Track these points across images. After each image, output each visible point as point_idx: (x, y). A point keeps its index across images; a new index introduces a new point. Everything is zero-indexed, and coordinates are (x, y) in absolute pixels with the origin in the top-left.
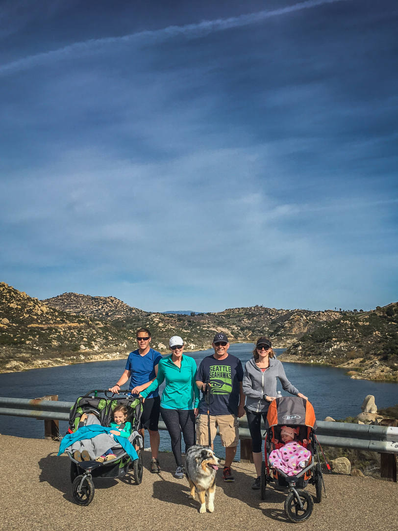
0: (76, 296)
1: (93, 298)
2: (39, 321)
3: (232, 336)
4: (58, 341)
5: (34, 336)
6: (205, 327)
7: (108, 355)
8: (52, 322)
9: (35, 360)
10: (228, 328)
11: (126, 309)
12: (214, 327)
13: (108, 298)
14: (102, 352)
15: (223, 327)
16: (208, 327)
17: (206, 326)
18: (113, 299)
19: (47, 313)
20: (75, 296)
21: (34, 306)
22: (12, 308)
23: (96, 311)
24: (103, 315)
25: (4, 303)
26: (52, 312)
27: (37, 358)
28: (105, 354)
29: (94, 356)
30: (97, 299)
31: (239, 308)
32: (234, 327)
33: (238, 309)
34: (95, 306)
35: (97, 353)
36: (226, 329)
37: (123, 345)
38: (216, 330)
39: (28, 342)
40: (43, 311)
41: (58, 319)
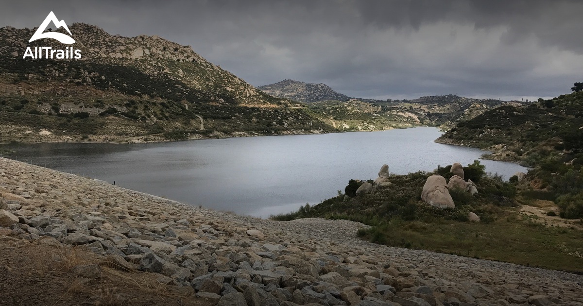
0: (293, 82)
1: (307, 85)
2: (247, 102)
3: (418, 120)
4: (257, 118)
5: (240, 113)
6: (394, 112)
7: (294, 131)
8: (256, 103)
9: (234, 132)
10: (416, 114)
11: (333, 95)
12: (402, 112)
13: (319, 85)
14: (289, 128)
15: (412, 113)
17: (396, 111)
18: (323, 86)
19: (254, 96)
21: (244, 90)
22: (228, 91)
23: (308, 95)
24: (313, 99)
25: (223, 86)
26: (258, 95)
27: (236, 130)
28: (292, 130)
29: (282, 131)
30: (310, 85)
32: (422, 113)
34: (308, 91)
35: (285, 129)
36: (414, 115)
38: (403, 115)
39: (233, 118)
40: (250, 94)
41: (262, 101)
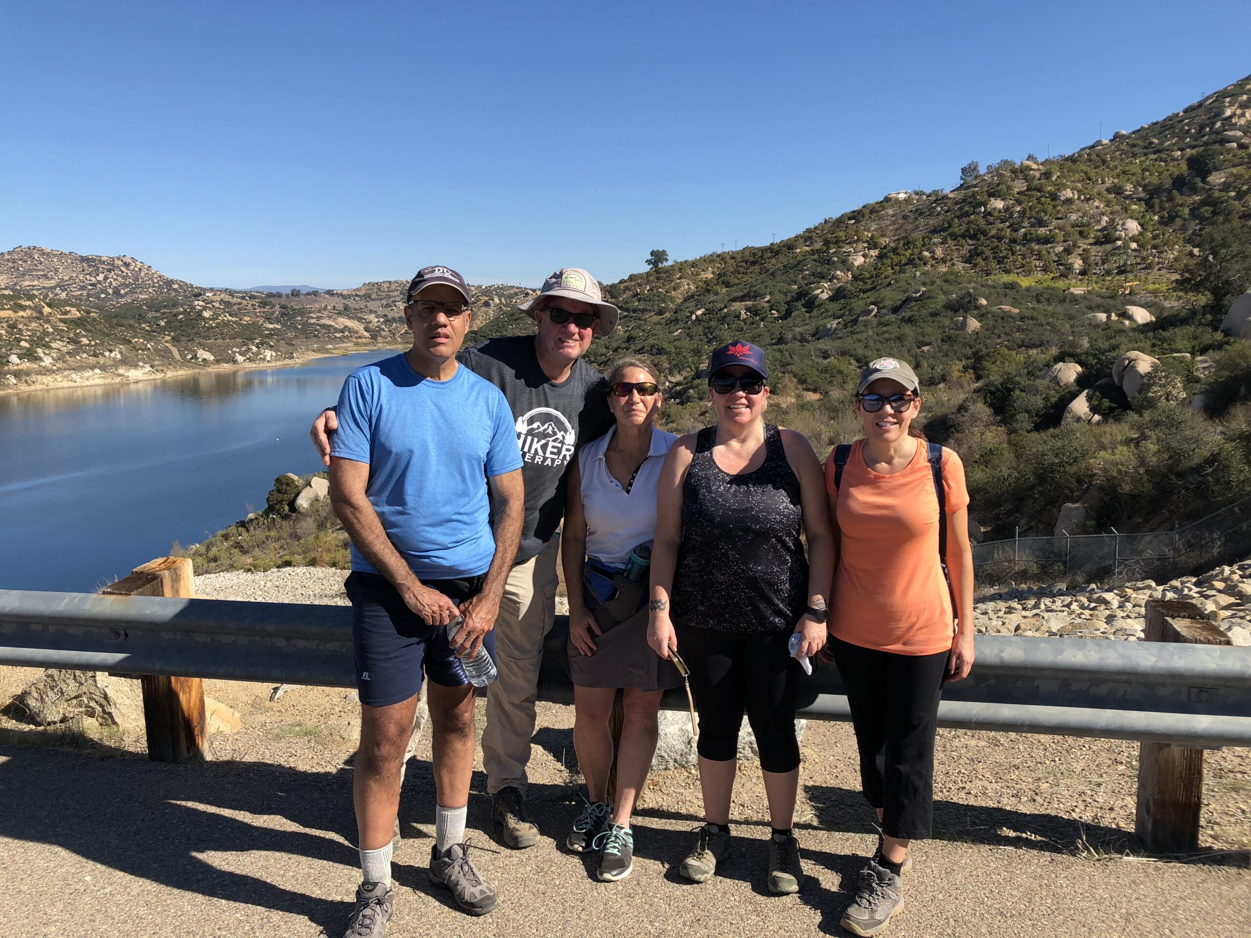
0: (44, 254)
1: (83, 259)
3: (367, 334)
6: (312, 318)
7: (73, 376)
10: (360, 319)
11: (158, 282)
12: (330, 317)
13: (118, 258)
14: (59, 369)
15: (350, 318)
16: (319, 318)
17: (315, 316)
18: (129, 261)
20: (42, 253)
23: (91, 285)
28: (66, 373)
29: (39, 377)
30: (93, 260)
31: (390, 282)
32: (372, 317)
33: (388, 284)
34: (90, 274)
35: (48, 371)
36: (356, 322)
37: (113, 355)
38: (333, 324)
